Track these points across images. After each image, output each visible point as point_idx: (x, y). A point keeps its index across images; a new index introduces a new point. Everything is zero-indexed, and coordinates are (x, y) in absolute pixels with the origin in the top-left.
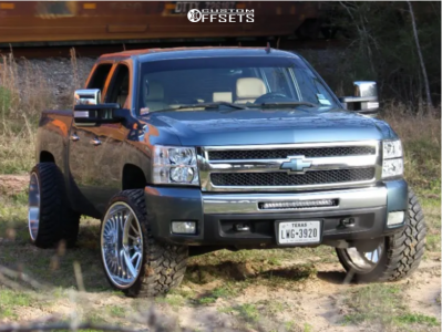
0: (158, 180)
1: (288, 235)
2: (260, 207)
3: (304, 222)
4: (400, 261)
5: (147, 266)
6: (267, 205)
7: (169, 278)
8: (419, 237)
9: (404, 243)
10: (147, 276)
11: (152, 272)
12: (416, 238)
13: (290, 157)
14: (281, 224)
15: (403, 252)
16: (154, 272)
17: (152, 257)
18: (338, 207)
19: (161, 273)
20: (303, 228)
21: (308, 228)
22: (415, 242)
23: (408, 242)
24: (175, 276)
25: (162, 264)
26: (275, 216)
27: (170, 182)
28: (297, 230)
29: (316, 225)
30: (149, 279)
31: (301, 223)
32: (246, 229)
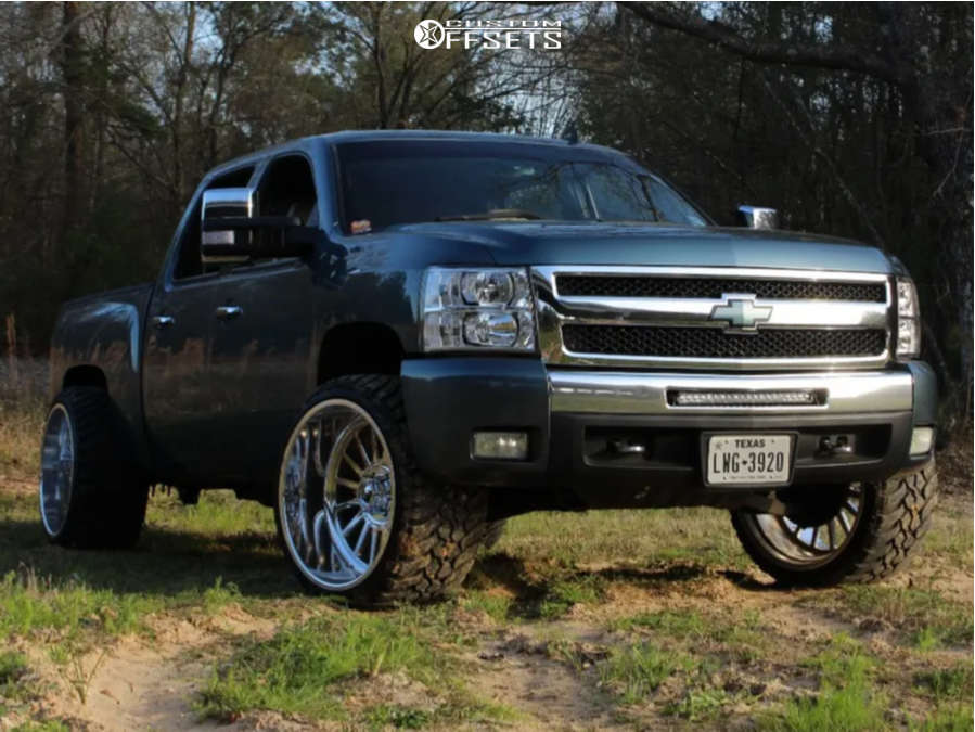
0: (433, 342)
1: (726, 464)
2: (671, 402)
3: (759, 438)
4: (893, 541)
5: (404, 536)
6: (683, 398)
7: (447, 564)
8: (927, 494)
9: (903, 502)
10: (404, 558)
11: (416, 550)
12: (922, 493)
13: (727, 297)
14: (714, 440)
15: (900, 522)
16: (417, 549)
17: (417, 517)
18: (825, 407)
19: (431, 552)
20: (757, 451)
21: (766, 450)
22: (921, 501)
23: (909, 500)
24: (459, 561)
25: (435, 532)
26: (701, 422)
27: (462, 346)
28: (744, 453)
29: (782, 444)
30: (407, 566)
31: (753, 438)
32: (638, 449)
